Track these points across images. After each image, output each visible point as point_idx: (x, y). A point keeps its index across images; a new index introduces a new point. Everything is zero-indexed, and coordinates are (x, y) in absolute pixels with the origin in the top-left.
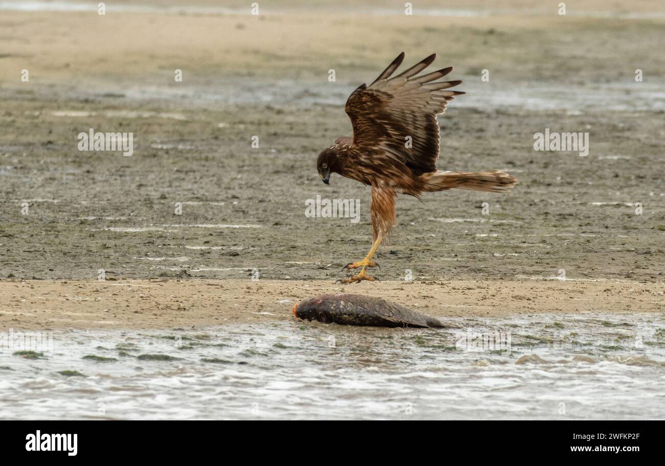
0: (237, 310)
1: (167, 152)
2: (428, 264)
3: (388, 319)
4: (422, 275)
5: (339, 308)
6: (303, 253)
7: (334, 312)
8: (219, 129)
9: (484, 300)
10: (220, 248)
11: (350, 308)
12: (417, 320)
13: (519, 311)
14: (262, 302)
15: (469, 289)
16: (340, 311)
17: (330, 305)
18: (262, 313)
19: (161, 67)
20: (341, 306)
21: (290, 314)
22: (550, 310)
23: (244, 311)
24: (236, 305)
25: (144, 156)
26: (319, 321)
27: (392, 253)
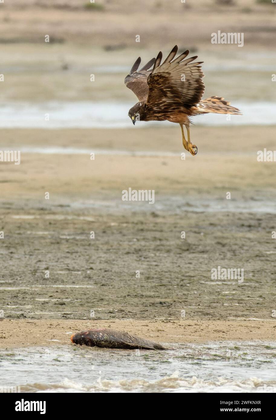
0: (38, 338)
1: (67, 240)
2: (178, 310)
3: (129, 344)
4: (170, 317)
5: (99, 337)
6: (106, 303)
7: (96, 340)
8: (110, 227)
9: (196, 333)
10: (56, 300)
11: (106, 337)
12: (147, 344)
13: (214, 340)
14: (55, 333)
15: (189, 326)
16: (99, 339)
17: (94, 335)
18: (52, 340)
19: (103, 188)
20: (100, 336)
21: (70, 341)
22: (234, 339)
23: (42, 339)
24: (38, 335)
25: (52, 243)
26: (87, 345)
27: (161, 303)
